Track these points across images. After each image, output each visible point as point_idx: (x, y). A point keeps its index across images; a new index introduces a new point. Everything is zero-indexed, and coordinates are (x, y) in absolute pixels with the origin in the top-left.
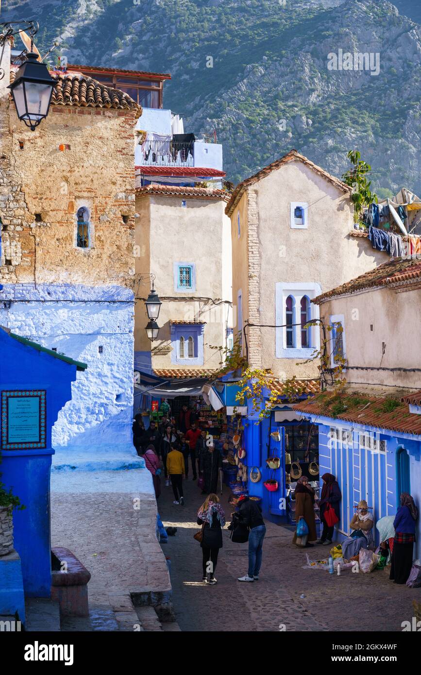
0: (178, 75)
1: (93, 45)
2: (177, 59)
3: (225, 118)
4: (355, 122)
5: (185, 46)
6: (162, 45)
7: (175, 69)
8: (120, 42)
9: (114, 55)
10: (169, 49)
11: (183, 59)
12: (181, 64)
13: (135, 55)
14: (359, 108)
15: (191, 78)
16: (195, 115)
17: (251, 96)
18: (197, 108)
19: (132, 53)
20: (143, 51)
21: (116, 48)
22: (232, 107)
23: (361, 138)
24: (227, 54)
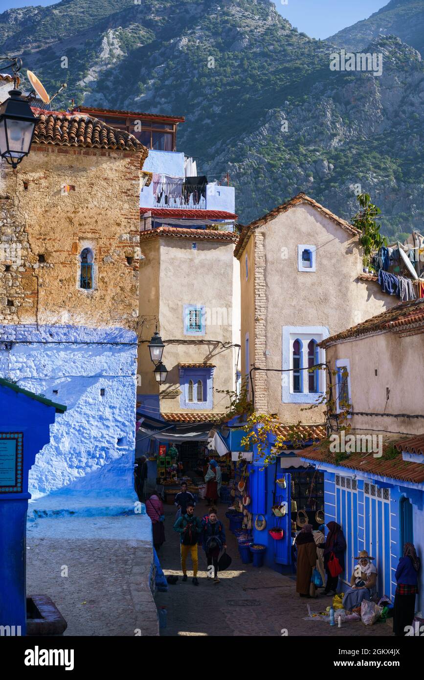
0: (201, 119)
1: (115, 89)
2: (199, 104)
3: (246, 162)
4: (377, 167)
5: (207, 91)
6: (184, 89)
7: (196, 114)
8: (143, 86)
9: (136, 99)
10: (191, 93)
11: (205, 103)
12: (203, 109)
13: (158, 99)
14: (381, 153)
15: (213, 123)
16: (216, 160)
17: (273, 140)
18: (218, 152)
19: (154, 97)
20: (163, 96)
21: (138, 92)
22: (254, 151)
23: (383, 183)
24: (250, 99)
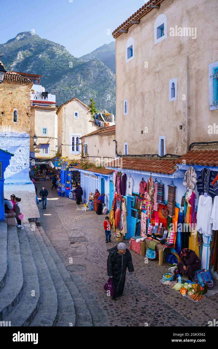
0: (44, 77)
1: (21, 68)
2: (44, 73)
3: (57, 89)
4: (91, 92)
5: (46, 69)
6: (40, 69)
7: (43, 75)
8: (29, 67)
9: (27, 71)
10: (42, 70)
11: (46, 73)
12: (45, 74)
13: (33, 71)
14: (93, 89)
15: (48, 78)
16: (48, 88)
17: (64, 84)
18: (49, 86)
19: (32, 71)
20: (34, 70)
21: (27, 69)
22: (59, 86)
23: (93, 97)
24: (58, 72)
